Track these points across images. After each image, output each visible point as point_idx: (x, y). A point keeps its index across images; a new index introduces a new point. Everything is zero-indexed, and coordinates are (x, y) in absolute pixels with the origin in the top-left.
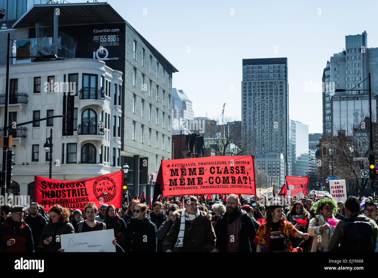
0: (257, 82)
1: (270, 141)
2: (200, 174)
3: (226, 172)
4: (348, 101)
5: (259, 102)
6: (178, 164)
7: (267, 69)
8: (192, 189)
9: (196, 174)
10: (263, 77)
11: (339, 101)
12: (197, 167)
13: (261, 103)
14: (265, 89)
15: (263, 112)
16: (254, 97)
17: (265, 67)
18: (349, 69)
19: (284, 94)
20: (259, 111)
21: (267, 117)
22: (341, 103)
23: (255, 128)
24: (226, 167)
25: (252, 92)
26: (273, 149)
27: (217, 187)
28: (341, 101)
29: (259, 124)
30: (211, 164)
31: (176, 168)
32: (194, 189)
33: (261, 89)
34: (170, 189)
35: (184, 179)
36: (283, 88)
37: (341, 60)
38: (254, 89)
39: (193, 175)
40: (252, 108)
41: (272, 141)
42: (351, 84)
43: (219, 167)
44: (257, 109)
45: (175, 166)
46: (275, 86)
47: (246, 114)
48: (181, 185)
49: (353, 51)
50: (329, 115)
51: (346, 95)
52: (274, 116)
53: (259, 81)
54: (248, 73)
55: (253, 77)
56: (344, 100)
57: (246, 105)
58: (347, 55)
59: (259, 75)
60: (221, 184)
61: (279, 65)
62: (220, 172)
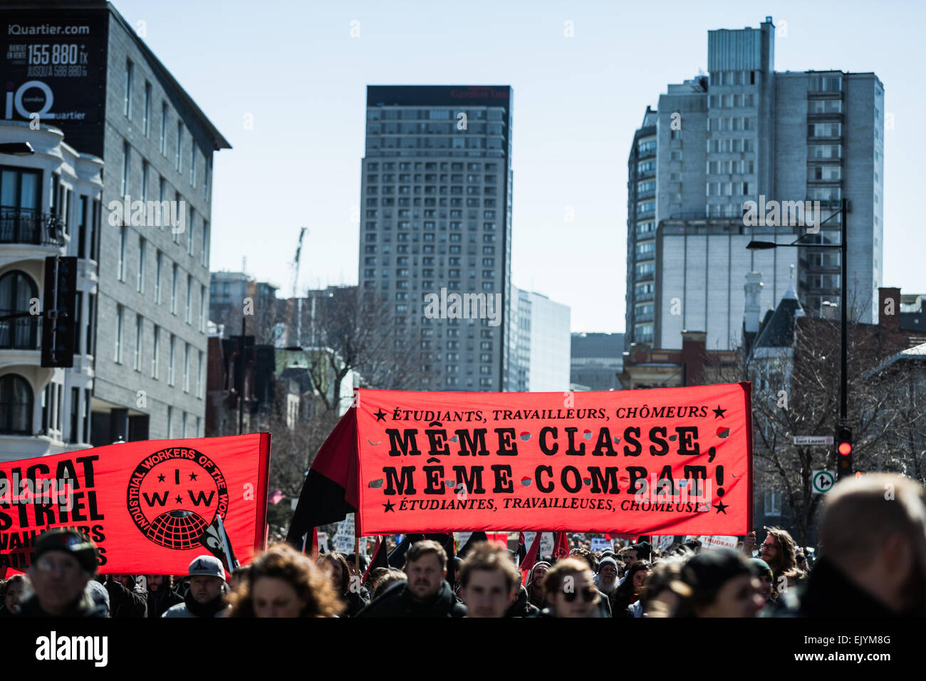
0: (413, 160)
1: (450, 357)
2: (501, 452)
3: (604, 450)
4: (711, 238)
5: (415, 229)
6: (416, 412)
7: (444, 122)
8: (471, 507)
9: (487, 453)
10: (431, 147)
11: (683, 238)
12: (491, 425)
13: (422, 232)
14: (438, 185)
15: (430, 259)
16: (400, 212)
17: (438, 114)
18: (715, 135)
19: (500, 203)
20: (415, 255)
21: (441, 276)
22: (689, 243)
23: (400, 312)
24: (605, 431)
25: (396, 195)
26: (457, 381)
27: (569, 503)
28: (689, 238)
29: (415, 300)
30: (543, 418)
31: (411, 425)
32: (479, 508)
33: (423, 185)
34: (389, 507)
35: (441, 469)
36: (495, 182)
37: (691, 105)
38: (402, 185)
39: (474, 454)
40: (392, 247)
41: (454, 355)
42: (723, 185)
43: (576, 430)
44: (409, 249)
45: (407, 419)
46: (471, 178)
47: (373, 264)
48: (429, 490)
49: (731, 79)
50: (648, 277)
51: (704, 218)
52: (464, 276)
53: (418, 160)
54: (383, 132)
55: (399, 146)
56: (696, 234)
57: (373, 237)
58: (713, 90)
59: (419, 140)
60: (586, 491)
61: (484, 108)
62: (577, 448)
